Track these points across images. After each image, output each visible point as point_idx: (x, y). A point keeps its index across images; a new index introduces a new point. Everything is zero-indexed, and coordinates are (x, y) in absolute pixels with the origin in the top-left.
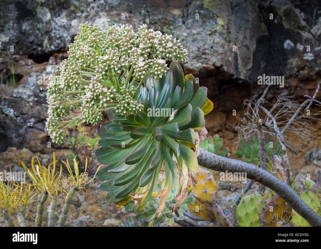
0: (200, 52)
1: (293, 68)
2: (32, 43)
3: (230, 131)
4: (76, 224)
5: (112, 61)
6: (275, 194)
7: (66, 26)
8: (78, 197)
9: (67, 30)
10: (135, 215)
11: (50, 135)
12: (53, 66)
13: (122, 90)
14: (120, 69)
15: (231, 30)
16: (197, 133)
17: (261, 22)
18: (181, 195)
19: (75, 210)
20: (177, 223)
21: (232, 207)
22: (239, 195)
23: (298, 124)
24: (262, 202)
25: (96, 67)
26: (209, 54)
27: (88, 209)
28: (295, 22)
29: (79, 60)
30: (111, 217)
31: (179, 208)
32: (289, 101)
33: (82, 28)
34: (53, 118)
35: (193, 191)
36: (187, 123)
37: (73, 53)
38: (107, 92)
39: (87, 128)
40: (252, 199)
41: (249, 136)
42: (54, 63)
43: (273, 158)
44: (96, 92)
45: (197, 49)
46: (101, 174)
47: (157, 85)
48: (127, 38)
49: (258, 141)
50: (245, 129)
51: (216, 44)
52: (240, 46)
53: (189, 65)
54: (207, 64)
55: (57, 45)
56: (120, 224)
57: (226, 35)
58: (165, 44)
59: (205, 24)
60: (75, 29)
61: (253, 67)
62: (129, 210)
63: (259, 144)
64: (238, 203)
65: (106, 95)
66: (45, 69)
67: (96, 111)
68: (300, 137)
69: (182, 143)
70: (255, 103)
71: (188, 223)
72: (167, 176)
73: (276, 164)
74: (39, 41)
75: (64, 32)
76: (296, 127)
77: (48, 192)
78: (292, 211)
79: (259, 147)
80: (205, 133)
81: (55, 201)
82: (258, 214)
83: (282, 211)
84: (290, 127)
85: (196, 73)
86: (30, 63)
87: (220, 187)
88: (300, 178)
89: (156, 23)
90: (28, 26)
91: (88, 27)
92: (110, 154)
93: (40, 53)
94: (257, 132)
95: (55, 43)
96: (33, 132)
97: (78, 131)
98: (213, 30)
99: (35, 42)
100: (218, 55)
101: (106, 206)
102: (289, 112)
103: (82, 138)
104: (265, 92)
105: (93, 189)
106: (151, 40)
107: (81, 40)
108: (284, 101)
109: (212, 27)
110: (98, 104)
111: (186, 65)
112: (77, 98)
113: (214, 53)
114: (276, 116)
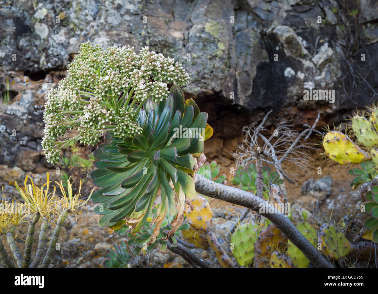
0: (200, 76)
1: (293, 96)
2: (28, 59)
3: (227, 158)
4: (67, 247)
5: (112, 83)
6: (271, 224)
7: (65, 44)
8: (69, 219)
9: (65, 48)
10: (128, 240)
11: (46, 155)
12: (49, 84)
13: (121, 112)
14: (120, 90)
15: (232, 55)
16: (196, 159)
17: (262, 48)
18: (177, 221)
19: (65, 232)
20: (170, 249)
21: (226, 235)
22: (235, 223)
23: (296, 154)
24: (258, 231)
25: (95, 87)
26: (208, 79)
27: (79, 232)
28: (297, 50)
29: (78, 79)
30: (102, 241)
31: (174, 235)
32: (288, 130)
33: (83, 48)
34: (49, 138)
35: (187, 218)
36: (186, 148)
37: (73, 72)
38: (106, 114)
39: (81, 149)
40: (247, 228)
41: (247, 164)
42: (50, 81)
43: (270, 187)
44: (95, 113)
45: (197, 73)
46: (96, 197)
47: (156, 108)
48: (129, 59)
49: (256, 169)
50: (243, 156)
51: (216, 69)
52: (240, 72)
53: (188, 89)
54: (206, 88)
55: (54, 63)
56: (111, 248)
57: (227, 60)
58: (167, 67)
59: (206, 48)
60: (73, 48)
61: (252, 93)
62: (121, 234)
63: (257, 173)
64: (233, 231)
65: (105, 117)
66: (40, 87)
67: (94, 132)
68: (298, 167)
69: (180, 168)
70: (254, 130)
71: (181, 250)
72: (163, 201)
73: (274, 193)
74: (36, 58)
75: (62, 50)
76: (294, 156)
77: (40, 213)
78: (287, 242)
79: (256, 175)
80: (203, 159)
81: (47, 222)
82: (253, 244)
83: (278, 241)
84: (288, 156)
85: (195, 97)
86: (25, 80)
87: (215, 215)
88: (296, 208)
89: (156, 45)
90: (26, 42)
91: (89, 47)
92: (105, 177)
93: (36, 70)
94: (255, 160)
95: (53, 61)
96: (25, 150)
97: (72, 152)
98: (214, 54)
99: (32, 59)
100: (218, 80)
101: (98, 230)
102: (288, 140)
103: (76, 158)
104: (264, 119)
105: (85, 211)
106: (153, 63)
107: (81, 60)
108: (283, 130)
109: (213, 52)
110: (96, 126)
111: (185, 89)
112: (75, 119)
113: (213, 78)
114: (275, 144)
